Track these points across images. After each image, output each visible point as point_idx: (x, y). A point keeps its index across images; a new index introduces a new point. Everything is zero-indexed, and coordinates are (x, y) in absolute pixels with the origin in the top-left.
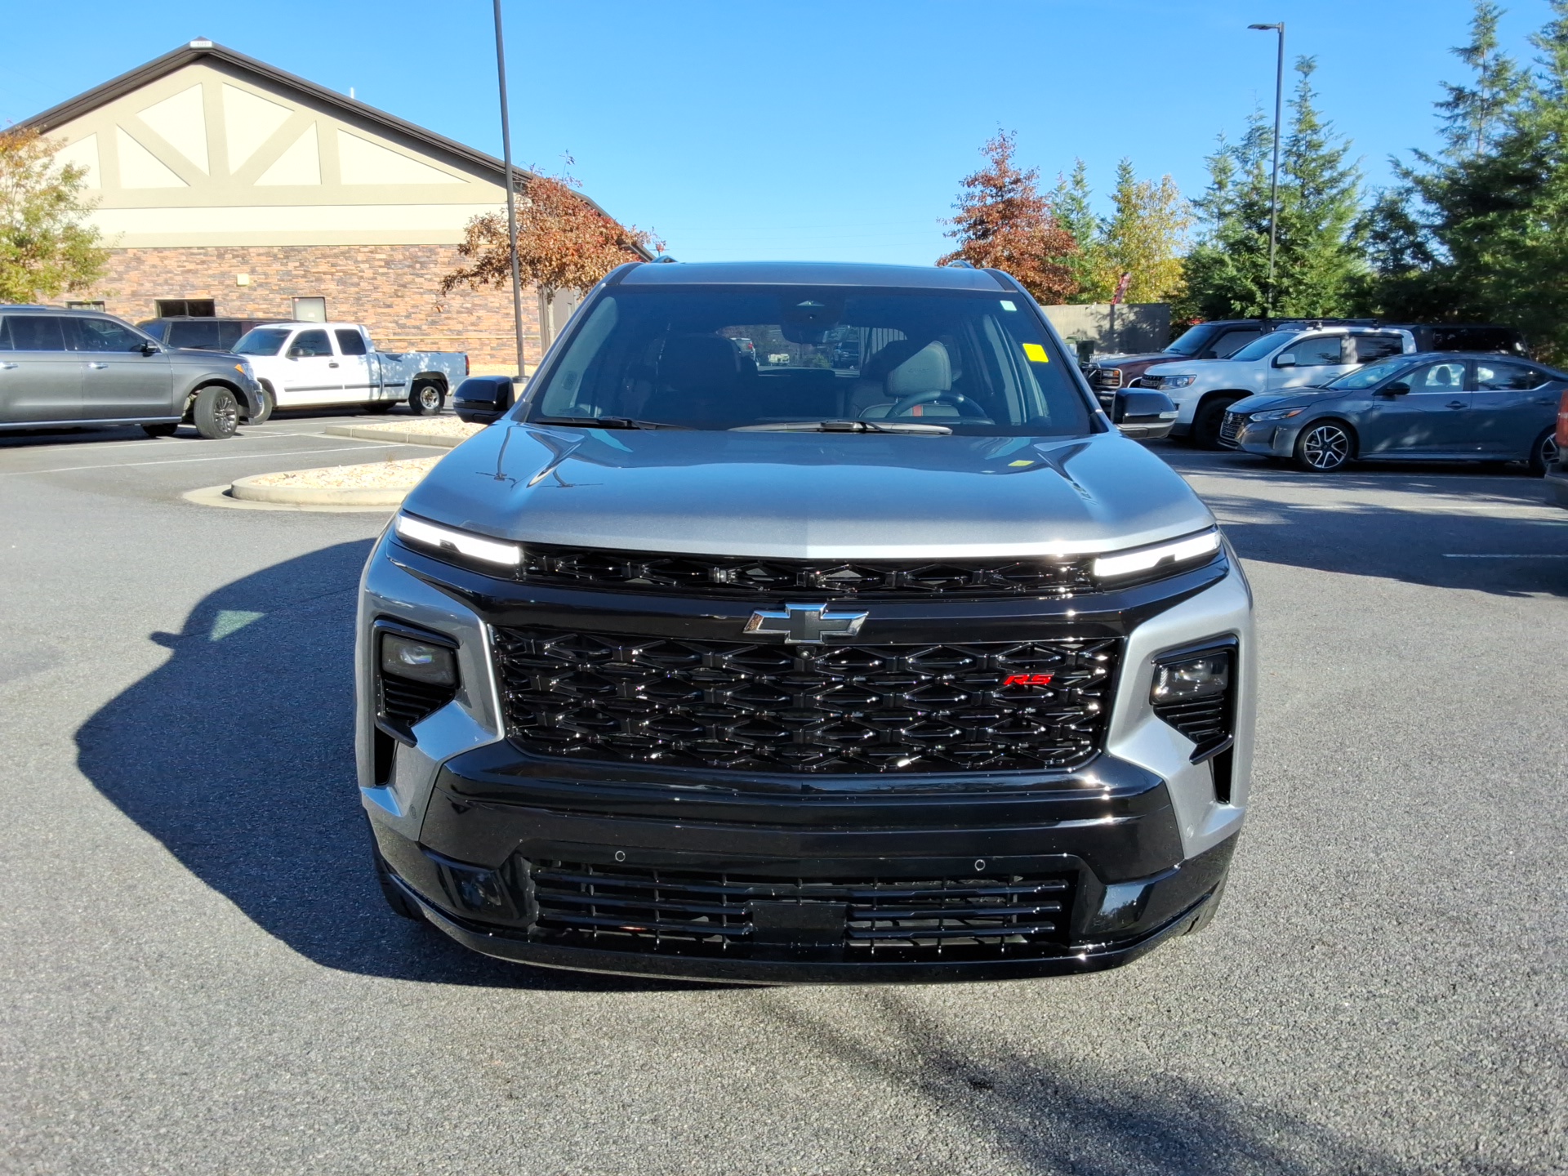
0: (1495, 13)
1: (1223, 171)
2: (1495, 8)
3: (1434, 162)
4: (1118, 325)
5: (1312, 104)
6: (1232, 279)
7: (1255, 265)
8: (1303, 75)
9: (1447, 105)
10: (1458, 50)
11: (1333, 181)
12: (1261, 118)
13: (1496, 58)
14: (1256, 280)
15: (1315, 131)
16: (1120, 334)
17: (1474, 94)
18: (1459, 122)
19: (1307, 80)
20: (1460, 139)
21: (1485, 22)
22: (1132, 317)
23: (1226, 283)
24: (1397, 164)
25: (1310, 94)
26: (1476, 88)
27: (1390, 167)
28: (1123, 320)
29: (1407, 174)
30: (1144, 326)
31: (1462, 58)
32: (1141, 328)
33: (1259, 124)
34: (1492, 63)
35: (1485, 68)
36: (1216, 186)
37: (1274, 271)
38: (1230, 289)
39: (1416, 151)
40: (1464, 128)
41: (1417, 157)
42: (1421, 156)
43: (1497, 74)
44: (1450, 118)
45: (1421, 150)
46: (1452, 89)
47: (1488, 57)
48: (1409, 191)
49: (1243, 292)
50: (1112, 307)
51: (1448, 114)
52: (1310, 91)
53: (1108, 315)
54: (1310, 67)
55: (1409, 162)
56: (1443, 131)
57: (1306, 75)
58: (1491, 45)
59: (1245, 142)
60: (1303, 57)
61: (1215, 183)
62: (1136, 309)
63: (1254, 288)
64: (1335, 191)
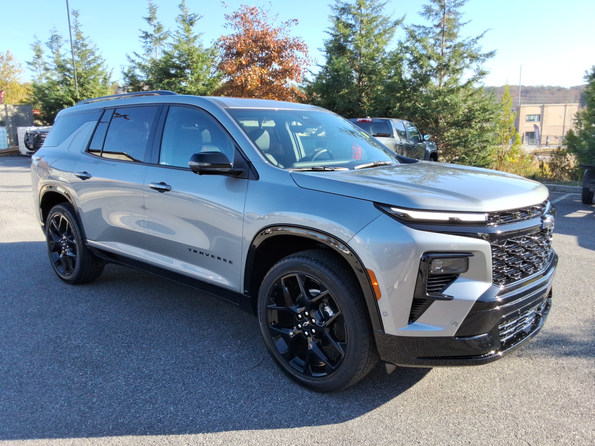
0: (156, 7)
1: (39, 50)
2: (156, 5)
3: (142, 58)
4: (9, 114)
5: (80, 29)
6: (63, 96)
7: (70, 91)
8: (75, 17)
9: (144, 37)
10: (145, 18)
11: (94, 60)
12: (56, 31)
13: (158, 23)
14: (72, 97)
15: (83, 39)
16: (11, 118)
17: (152, 35)
18: (149, 44)
19: (77, 19)
20: (149, 50)
21: (153, 9)
22: (16, 110)
23: (59, 98)
24: (129, 57)
25: (79, 25)
26: (152, 33)
27: (126, 58)
28: (12, 112)
29: (133, 61)
30: (22, 114)
31: (146, 21)
32: (20, 115)
33: (55, 33)
34: (157, 24)
35: (155, 26)
36: (36, 57)
37: (78, 94)
38: (61, 100)
39: (135, 53)
40: (150, 46)
41: (135, 55)
42: (137, 55)
43: (159, 29)
44: (145, 42)
45: (137, 53)
46: (144, 32)
47: (155, 22)
48: (134, 67)
49: (68, 102)
50: (6, 105)
51: (144, 41)
52: (79, 23)
53: (4, 109)
54: (77, 14)
55: (133, 57)
56: (144, 47)
57: (76, 17)
58: (156, 18)
59: (50, 40)
60: (74, 10)
61: (36, 55)
62: (17, 107)
63: (72, 100)
64: (95, 64)
